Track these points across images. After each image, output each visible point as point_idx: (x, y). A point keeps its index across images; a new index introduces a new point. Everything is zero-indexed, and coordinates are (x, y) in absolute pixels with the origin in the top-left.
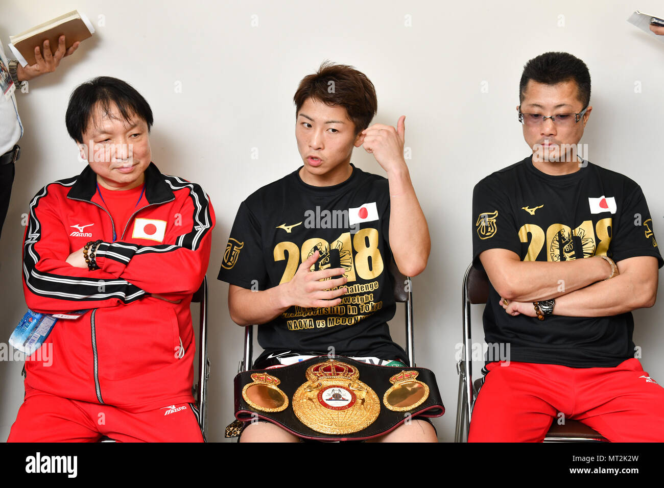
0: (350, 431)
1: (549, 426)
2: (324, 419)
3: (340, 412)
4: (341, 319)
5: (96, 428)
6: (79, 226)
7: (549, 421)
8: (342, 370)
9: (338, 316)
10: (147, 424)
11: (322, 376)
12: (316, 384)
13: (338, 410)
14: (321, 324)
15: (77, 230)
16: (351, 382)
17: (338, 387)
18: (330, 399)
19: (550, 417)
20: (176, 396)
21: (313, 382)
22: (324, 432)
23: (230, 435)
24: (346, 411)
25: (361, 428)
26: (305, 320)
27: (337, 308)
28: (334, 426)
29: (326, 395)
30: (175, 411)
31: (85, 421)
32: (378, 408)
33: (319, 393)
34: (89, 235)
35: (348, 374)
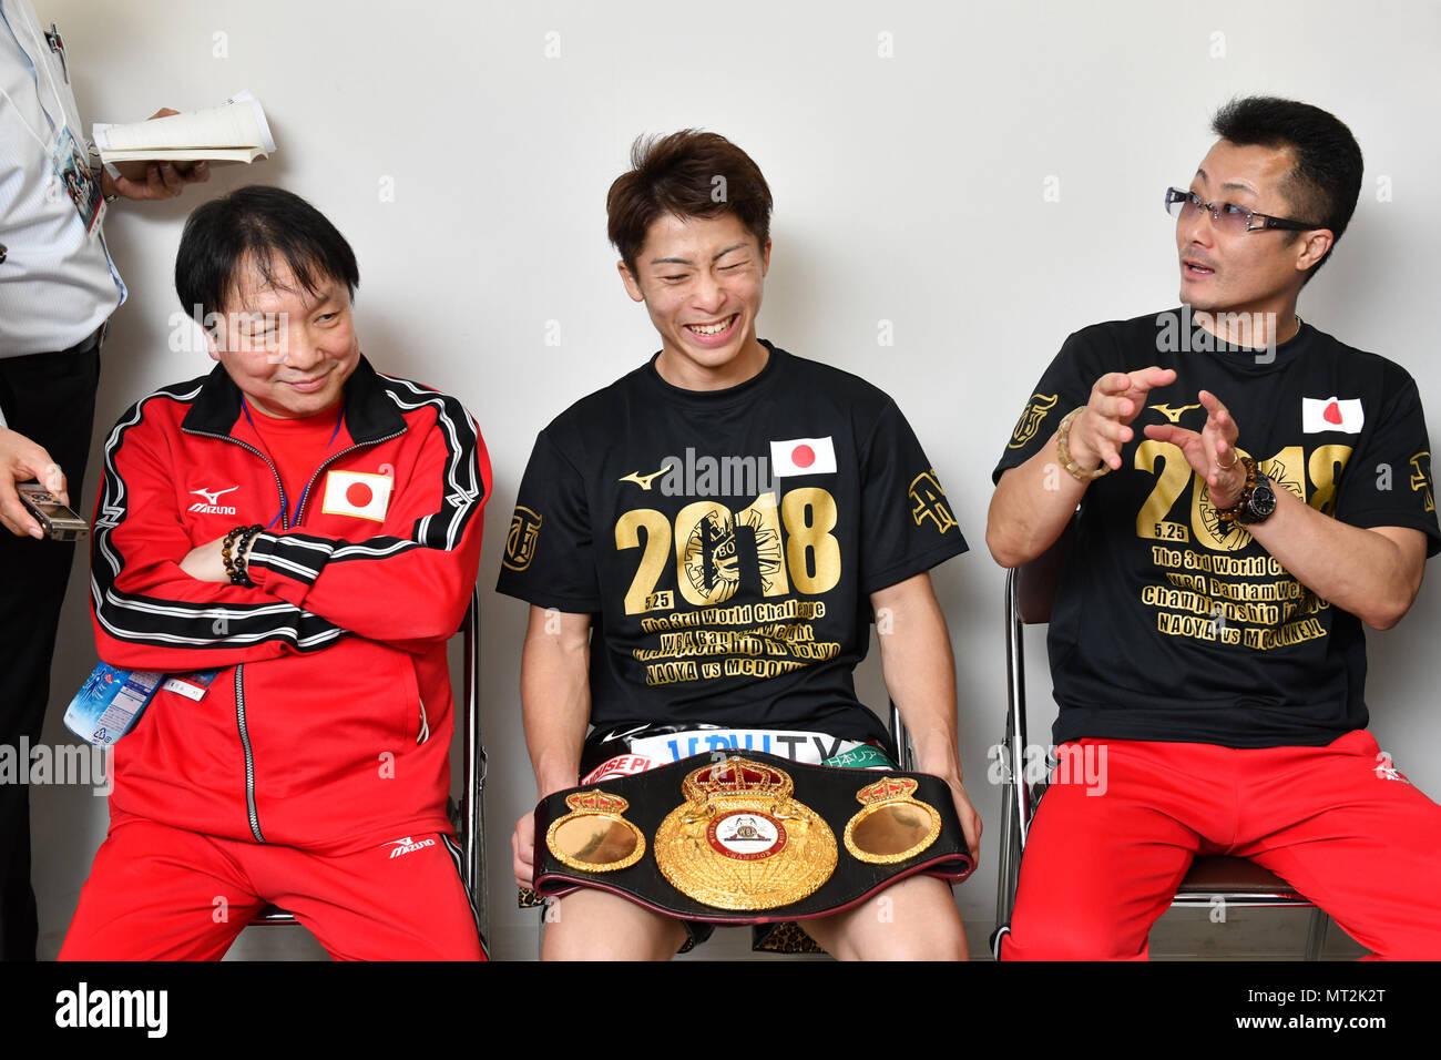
0: (775, 903)
1: (1186, 870)
2: (719, 878)
3: (754, 865)
4: (754, 663)
5: (251, 887)
6: (207, 491)
7: (1182, 861)
8: (757, 778)
9: (748, 656)
10: (354, 875)
11: (715, 790)
12: (704, 807)
13: (750, 859)
14: (712, 671)
15: (203, 500)
16: (777, 803)
17: (749, 813)
18: (733, 839)
19: (1185, 851)
20: (416, 818)
21: (698, 804)
22: (721, 906)
23: (529, 903)
24: (766, 861)
25: (798, 896)
26: (680, 664)
27: (746, 642)
28: (740, 892)
29: (724, 831)
30: (412, 849)
31: (231, 873)
32: (831, 853)
33: (710, 826)
34: (230, 511)
35: (770, 787)
